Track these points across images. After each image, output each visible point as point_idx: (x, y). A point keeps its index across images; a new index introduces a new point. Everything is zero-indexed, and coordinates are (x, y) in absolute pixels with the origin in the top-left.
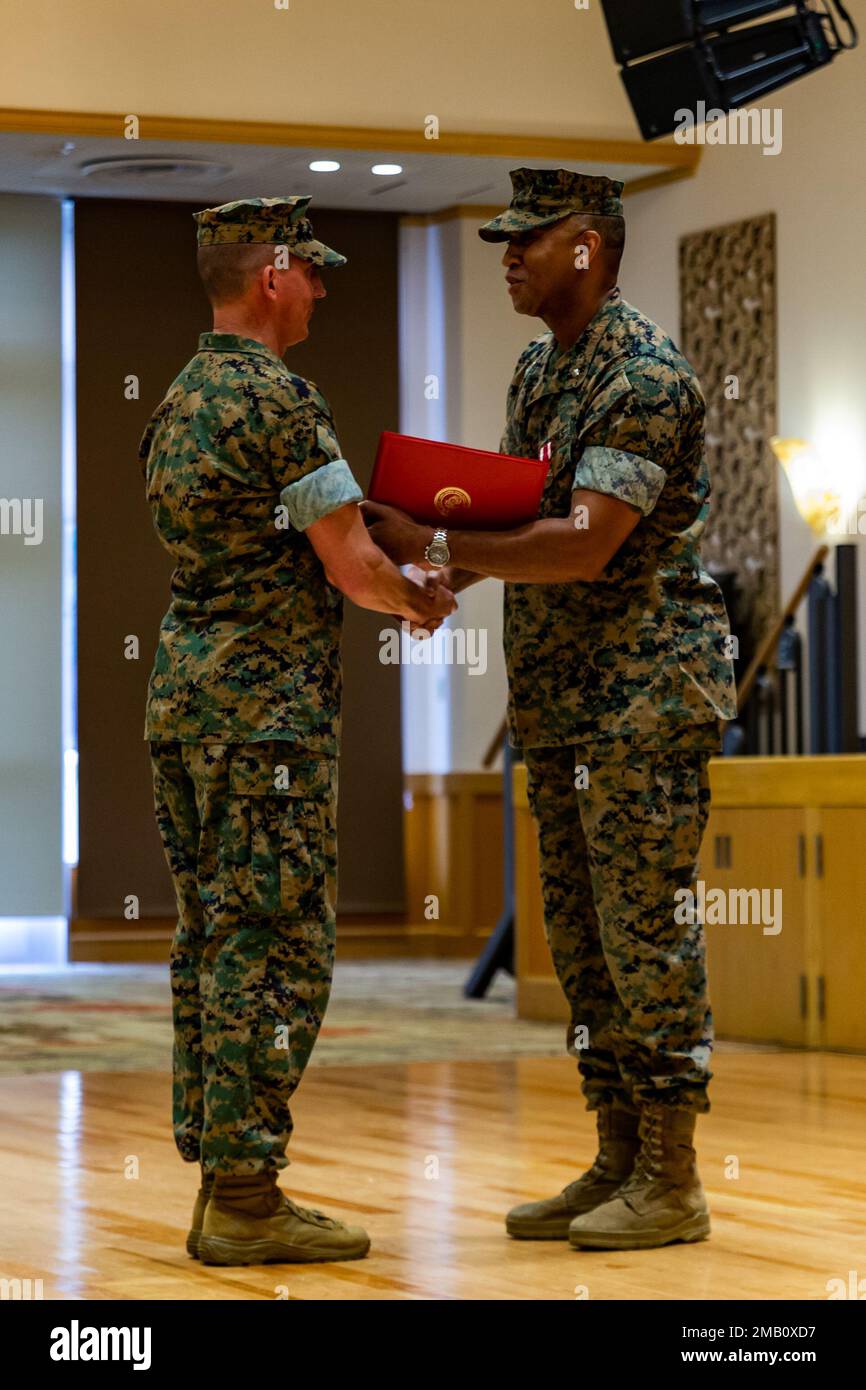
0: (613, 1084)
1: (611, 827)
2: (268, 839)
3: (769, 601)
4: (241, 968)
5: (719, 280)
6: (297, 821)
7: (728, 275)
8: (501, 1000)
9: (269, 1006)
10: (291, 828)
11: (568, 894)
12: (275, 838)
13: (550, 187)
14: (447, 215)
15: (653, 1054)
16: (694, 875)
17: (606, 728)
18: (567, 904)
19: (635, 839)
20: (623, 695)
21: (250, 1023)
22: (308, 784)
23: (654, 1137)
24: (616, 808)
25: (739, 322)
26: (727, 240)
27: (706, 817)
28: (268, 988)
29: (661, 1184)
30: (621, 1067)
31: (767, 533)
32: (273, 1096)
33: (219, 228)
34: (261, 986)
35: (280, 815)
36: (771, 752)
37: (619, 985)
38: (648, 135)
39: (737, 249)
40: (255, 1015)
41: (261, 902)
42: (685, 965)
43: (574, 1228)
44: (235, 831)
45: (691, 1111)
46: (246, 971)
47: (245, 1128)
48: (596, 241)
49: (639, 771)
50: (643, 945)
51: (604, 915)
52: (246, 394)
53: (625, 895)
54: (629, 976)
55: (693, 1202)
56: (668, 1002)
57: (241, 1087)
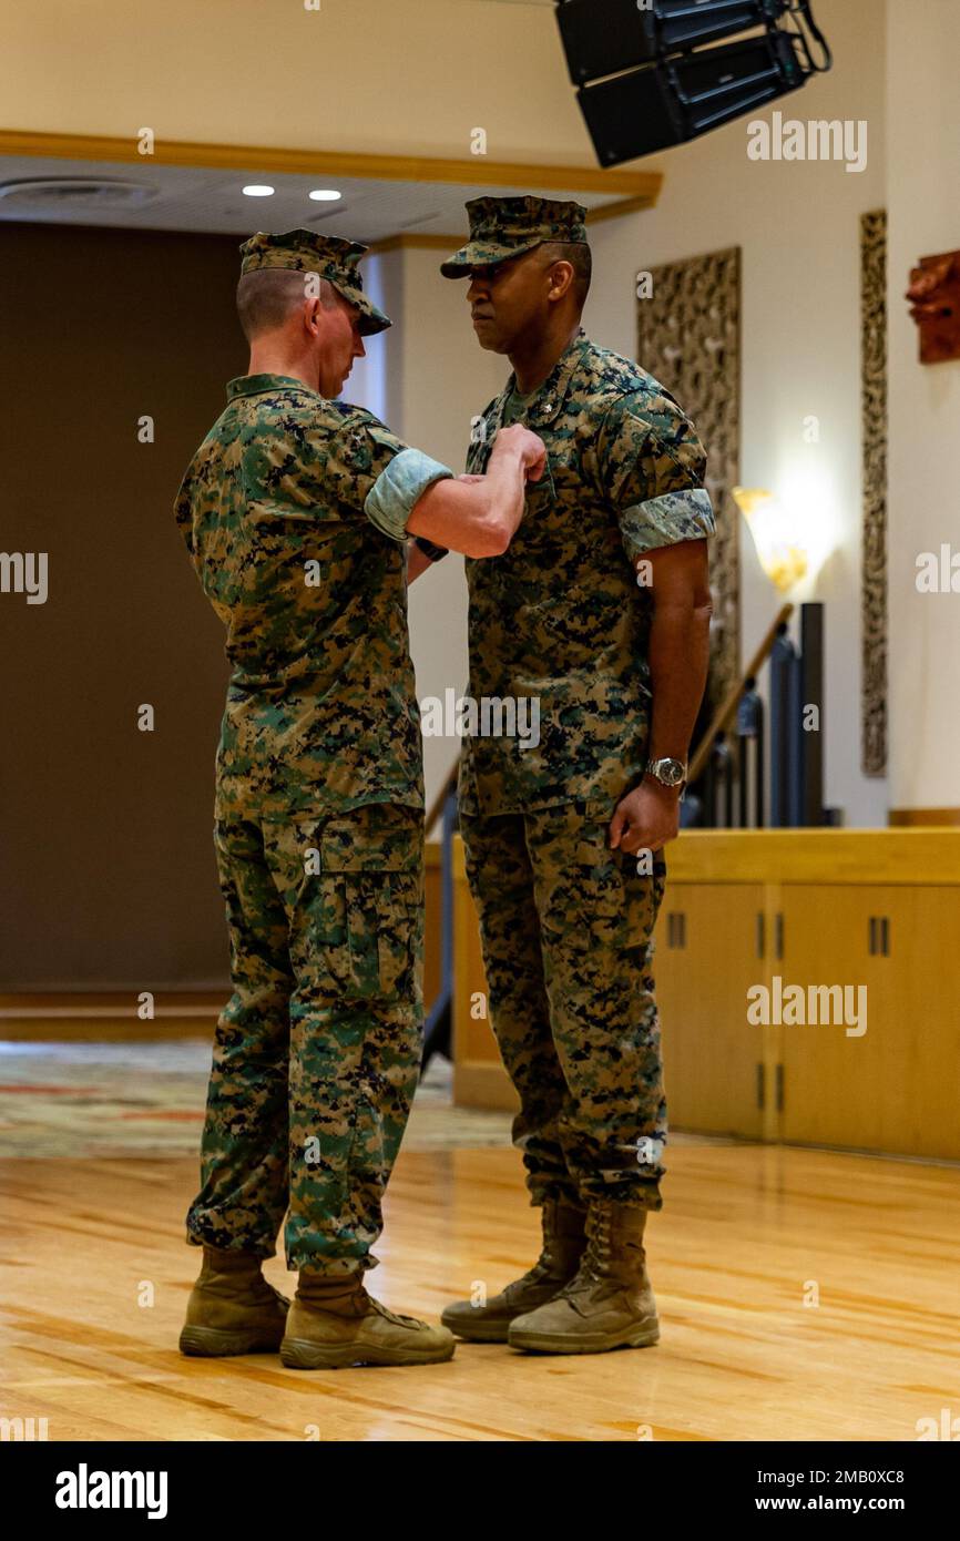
0: (559, 1177)
1: (562, 903)
2: (364, 918)
3: (730, 663)
4: (337, 1055)
5: (680, 318)
6: (394, 897)
7: (689, 312)
8: (437, 1086)
9: (365, 1095)
10: (388, 905)
11: (517, 978)
12: (372, 917)
13: (517, 215)
14: (391, 245)
15: (602, 1147)
16: (648, 954)
17: (575, 792)
18: (516, 988)
19: (588, 917)
20: (592, 757)
21: (346, 1114)
22: (404, 856)
23: (602, 1235)
24: (568, 884)
25: (700, 364)
26: (689, 274)
27: (662, 892)
28: (362, 1076)
29: (608, 1285)
30: (567, 1160)
31: (728, 589)
32: (367, 1192)
33: (268, 253)
34: (358, 1075)
35: (376, 891)
36: (729, 824)
37: (568, 1072)
38: (605, 162)
39: (699, 285)
40: (352, 1106)
41: (359, 985)
42: (638, 1052)
43: (514, 1328)
44: (328, 909)
45: (641, 1208)
46: (340, 1058)
47: (340, 1226)
48: (569, 273)
49: (594, 844)
50: (594, 1030)
51: (554, 998)
52: (287, 428)
53: (576, 976)
54: (579, 1064)
55: (643, 1306)
56: (618, 1093)
57: (337, 1183)
